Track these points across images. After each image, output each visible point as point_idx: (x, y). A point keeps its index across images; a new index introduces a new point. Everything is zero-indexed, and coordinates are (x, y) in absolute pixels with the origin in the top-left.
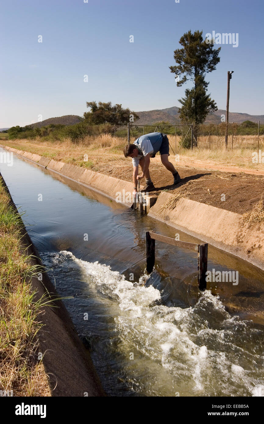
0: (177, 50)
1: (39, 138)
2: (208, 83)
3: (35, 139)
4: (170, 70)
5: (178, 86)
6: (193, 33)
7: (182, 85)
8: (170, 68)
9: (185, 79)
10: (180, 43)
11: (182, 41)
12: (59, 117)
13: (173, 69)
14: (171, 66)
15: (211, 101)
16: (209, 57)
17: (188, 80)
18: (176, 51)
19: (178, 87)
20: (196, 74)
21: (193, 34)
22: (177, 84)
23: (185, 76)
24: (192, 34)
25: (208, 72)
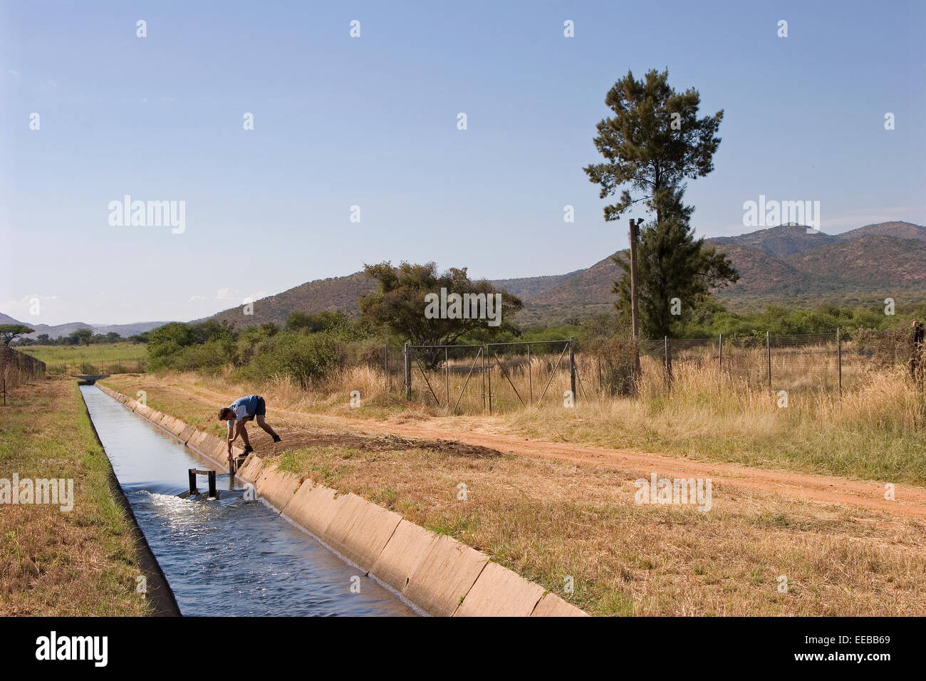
0: (606, 122)
1: (231, 369)
2: (692, 210)
3: (220, 373)
4: (588, 177)
5: (607, 218)
6: (640, 78)
7: (621, 215)
8: (585, 170)
9: (627, 199)
10: (609, 104)
11: (613, 99)
12: (342, 278)
13: (594, 173)
14: (590, 166)
15: (715, 255)
16: (690, 137)
17: (634, 202)
18: (603, 123)
19: (609, 222)
20: (659, 185)
21: (638, 82)
22: (604, 214)
23: (626, 193)
24: (635, 82)
25: (695, 178)
